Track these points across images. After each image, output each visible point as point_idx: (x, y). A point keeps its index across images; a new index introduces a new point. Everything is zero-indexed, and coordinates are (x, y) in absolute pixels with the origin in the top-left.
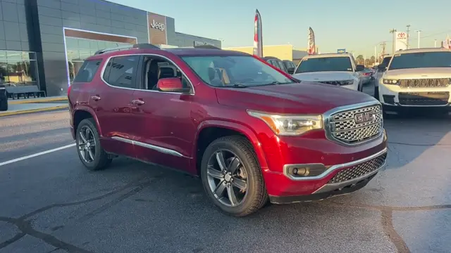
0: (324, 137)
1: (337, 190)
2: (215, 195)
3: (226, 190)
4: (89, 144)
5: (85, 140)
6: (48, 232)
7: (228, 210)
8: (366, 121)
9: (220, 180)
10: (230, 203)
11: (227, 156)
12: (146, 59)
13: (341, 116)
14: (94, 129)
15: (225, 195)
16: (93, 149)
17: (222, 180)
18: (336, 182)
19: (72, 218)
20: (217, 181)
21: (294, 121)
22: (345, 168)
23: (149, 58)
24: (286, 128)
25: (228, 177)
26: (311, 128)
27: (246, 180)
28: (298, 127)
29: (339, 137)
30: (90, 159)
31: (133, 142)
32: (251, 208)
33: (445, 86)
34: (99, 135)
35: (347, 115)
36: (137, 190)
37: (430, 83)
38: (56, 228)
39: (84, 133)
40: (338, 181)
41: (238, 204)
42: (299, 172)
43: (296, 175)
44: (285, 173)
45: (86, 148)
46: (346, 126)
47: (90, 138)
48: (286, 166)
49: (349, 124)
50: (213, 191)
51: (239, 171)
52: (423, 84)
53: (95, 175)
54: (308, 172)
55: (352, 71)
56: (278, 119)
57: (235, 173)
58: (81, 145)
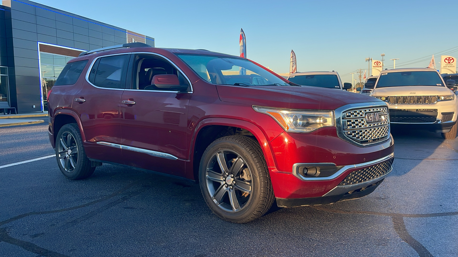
0: (336, 136)
1: (347, 193)
2: (214, 200)
3: (227, 195)
4: (70, 151)
5: (65, 147)
6: (27, 239)
7: (229, 216)
8: (376, 122)
9: (220, 184)
10: (231, 208)
11: (230, 157)
12: (137, 58)
13: (353, 114)
14: (77, 135)
15: (226, 200)
16: (74, 156)
17: (223, 183)
18: (347, 184)
19: (54, 225)
20: (217, 185)
21: (304, 117)
22: (357, 170)
23: (141, 56)
24: (296, 124)
25: (230, 180)
26: (322, 126)
27: (250, 182)
28: (308, 124)
29: (351, 136)
30: (71, 167)
31: (121, 146)
32: (255, 213)
33: (433, 103)
34: (82, 140)
35: (358, 114)
36: (124, 199)
37: (419, 100)
38: (36, 236)
39: (66, 139)
40: (349, 184)
41: (241, 209)
42: (309, 172)
43: (306, 175)
44: (294, 173)
45: (67, 156)
46: (357, 125)
47: (71, 145)
48: (295, 165)
49: (360, 122)
50: (212, 196)
51: (242, 173)
52: (412, 101)
53: (76, 185)
54: (319, 172)
55: (340, 88)
56: (287, 115)
57: (238, 175)
58: (60, 153)
